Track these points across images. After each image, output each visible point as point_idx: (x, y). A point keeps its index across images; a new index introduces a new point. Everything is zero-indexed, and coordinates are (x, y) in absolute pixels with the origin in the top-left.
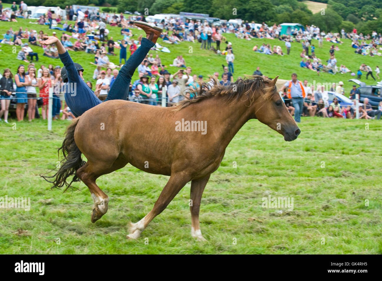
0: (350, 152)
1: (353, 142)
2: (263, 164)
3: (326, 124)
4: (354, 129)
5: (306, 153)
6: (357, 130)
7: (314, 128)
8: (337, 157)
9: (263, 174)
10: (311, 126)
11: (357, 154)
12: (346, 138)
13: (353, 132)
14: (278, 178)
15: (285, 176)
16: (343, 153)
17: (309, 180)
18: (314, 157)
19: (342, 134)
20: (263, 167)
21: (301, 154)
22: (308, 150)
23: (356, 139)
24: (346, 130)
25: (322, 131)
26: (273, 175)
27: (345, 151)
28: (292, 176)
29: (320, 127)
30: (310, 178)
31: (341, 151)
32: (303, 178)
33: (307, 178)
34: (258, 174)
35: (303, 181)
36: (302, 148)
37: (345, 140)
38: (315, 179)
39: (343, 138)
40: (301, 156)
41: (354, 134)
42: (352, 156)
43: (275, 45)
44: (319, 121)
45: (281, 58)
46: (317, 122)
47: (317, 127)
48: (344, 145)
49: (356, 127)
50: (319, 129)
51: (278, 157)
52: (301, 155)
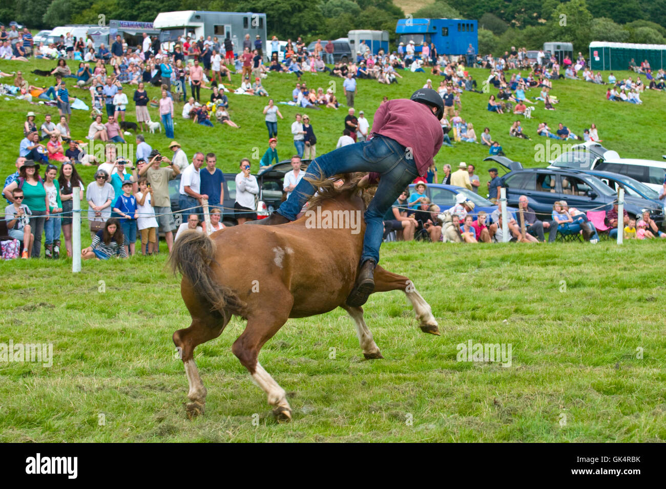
0: (489, 316)
1: (495, 294)
2: (297, 347)
3: (437, 255)
4: (498, 266)
5: (391, 320)
6: (505, 266)
7: (409, 267)
8: (460, 328)
9: (298, 371)
10: (403, 262)
11: (505, 318)
12: (480, 286)
13: (496, 271)
14: (330, 376)
15: (345, 373)
16: (474, 318)
17: (399, 379)
18: (409, 328)
19: (471, 276)
20: (297, 354)
21: (381, 322)
22: (395, 314)
23: (503, 287)
24: (479, 267)
25: (427, 272)
26: (319, 372)
27: (478, 313)
28: (361, 371)
29: (423, 264)
30: (401, 375)
31: (470, 313)
32: (386, 376)
33: (393, 375)
34: (286, 370)
35: (385, 381)
36: (383, 311)
37: (477, 290)
38: (412, 376)
39: (473, 285)
40: (380, 329)
41: (499, 276)
42: (493, 323)
43: (321, 86)
44: (421, 249)
45: (336, 115)
46: (417, 253)
47: (417, 264)
48: (474, 299)
49: (503, 260)
50: (420, 267)
51: (330, 331)
52: (380, 325)
